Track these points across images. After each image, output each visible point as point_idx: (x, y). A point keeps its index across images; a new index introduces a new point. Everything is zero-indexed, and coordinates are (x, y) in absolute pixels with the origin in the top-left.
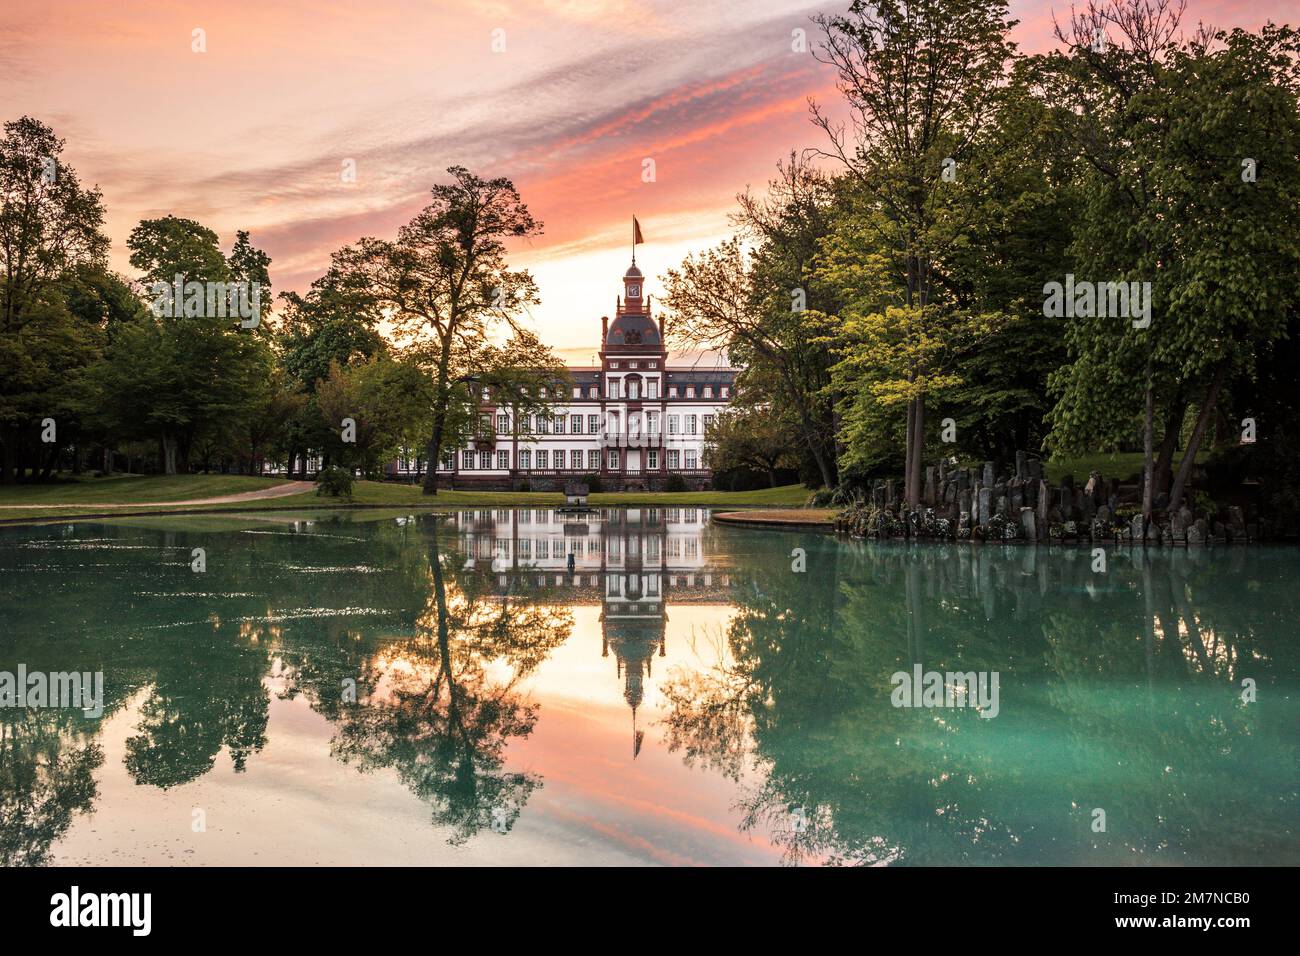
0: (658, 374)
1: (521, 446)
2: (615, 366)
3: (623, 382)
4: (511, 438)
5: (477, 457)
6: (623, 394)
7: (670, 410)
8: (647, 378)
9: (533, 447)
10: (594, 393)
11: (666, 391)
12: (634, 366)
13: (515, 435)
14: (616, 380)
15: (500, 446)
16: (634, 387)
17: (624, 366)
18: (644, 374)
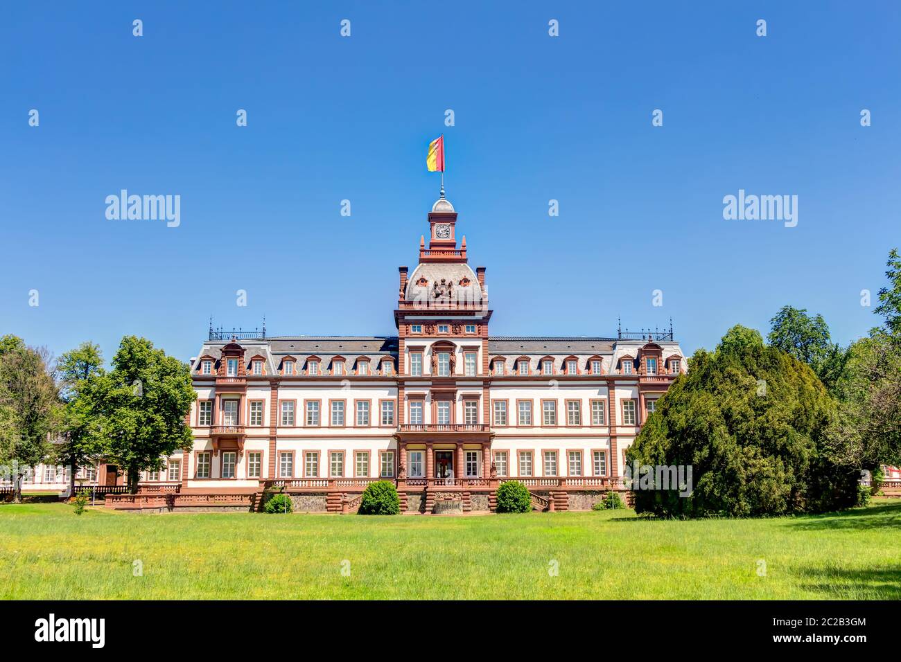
0: (479, 343)
1: (282, 445)
2: (418, 330)
4: (266, 432)
5: (216, 460)
7: (495, 394)
8: (461, 347)
9: (299, 447)
10: (388, 370)
11: (490, 365)
12: (444, 330)
13: (273, 428)
14: (420, 350)
15: (249, 445)
17: (430, 331)
18: (459, 343)
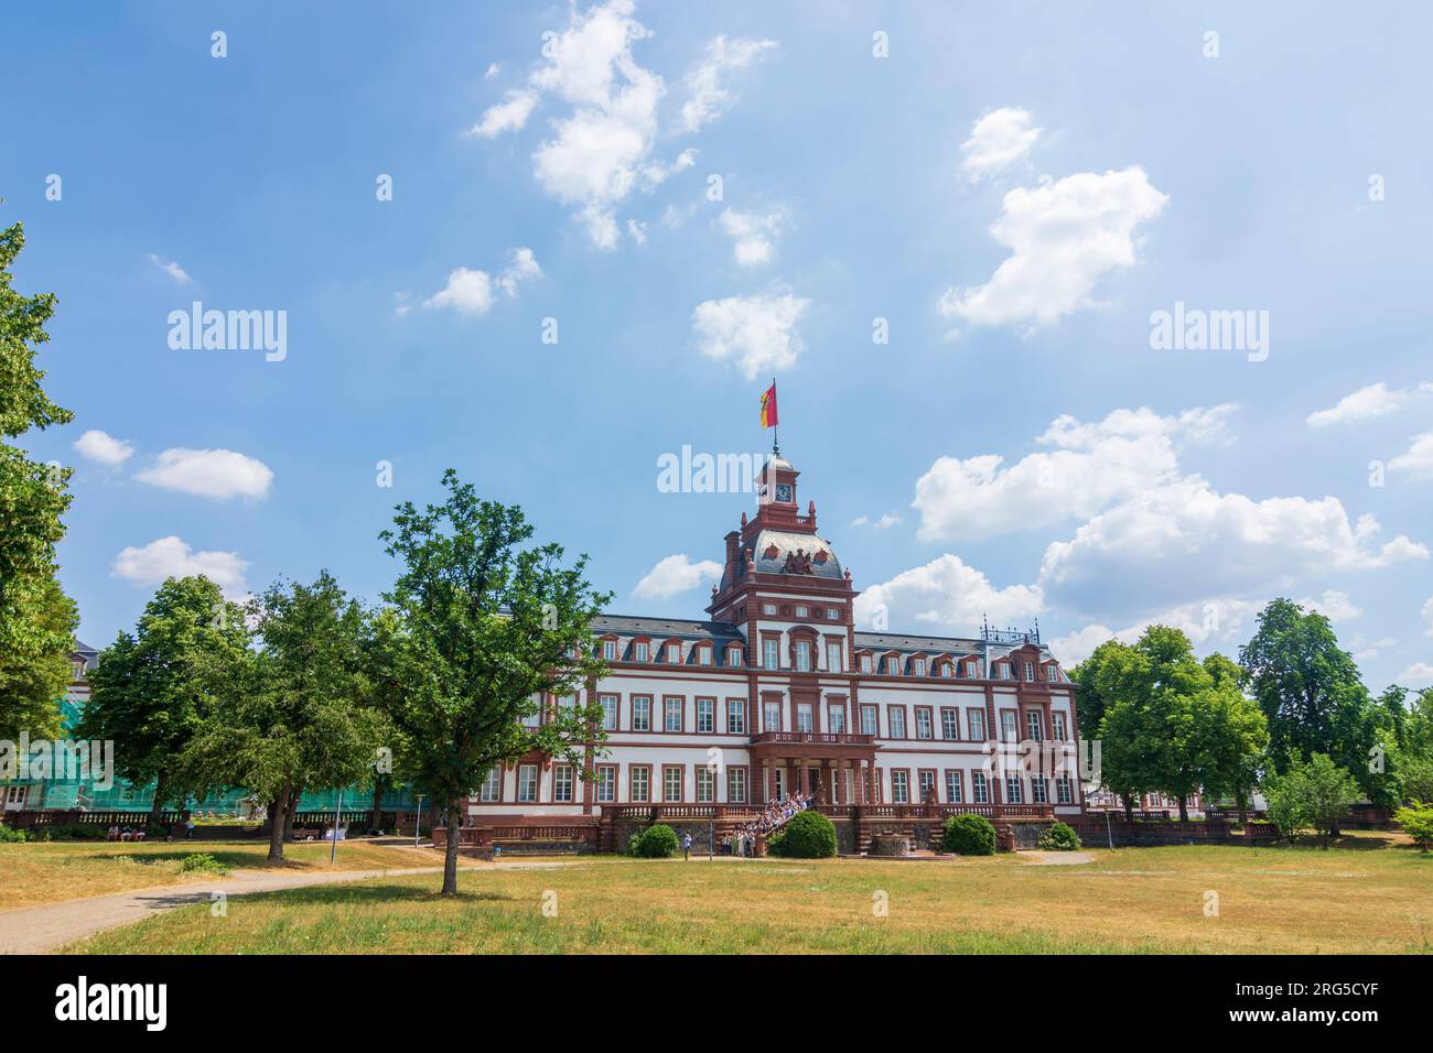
0: (843, 631)
2: (770, 610)
3: (785, 641)
6: (786, 663)
7: (864, 695)
8: (824, 635)
10: (736, 658)
11: (856, 661)
12: (802, 612)
14: (775, 635)
16: (803, 650)
17: (786, 612)
18: (822, 629)
